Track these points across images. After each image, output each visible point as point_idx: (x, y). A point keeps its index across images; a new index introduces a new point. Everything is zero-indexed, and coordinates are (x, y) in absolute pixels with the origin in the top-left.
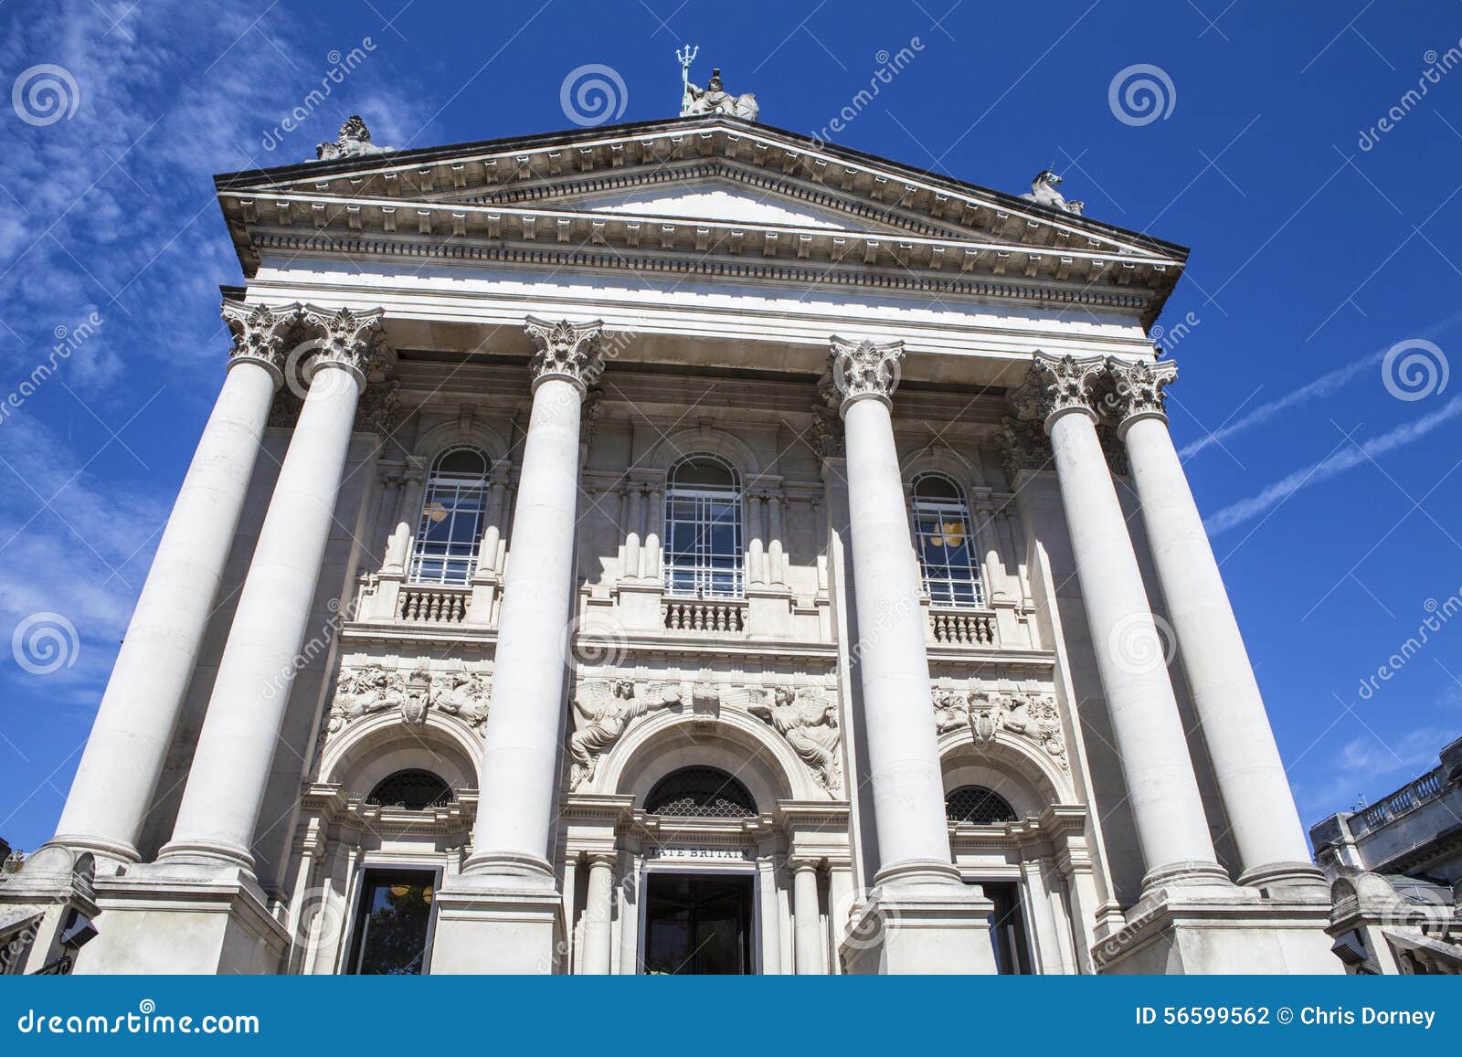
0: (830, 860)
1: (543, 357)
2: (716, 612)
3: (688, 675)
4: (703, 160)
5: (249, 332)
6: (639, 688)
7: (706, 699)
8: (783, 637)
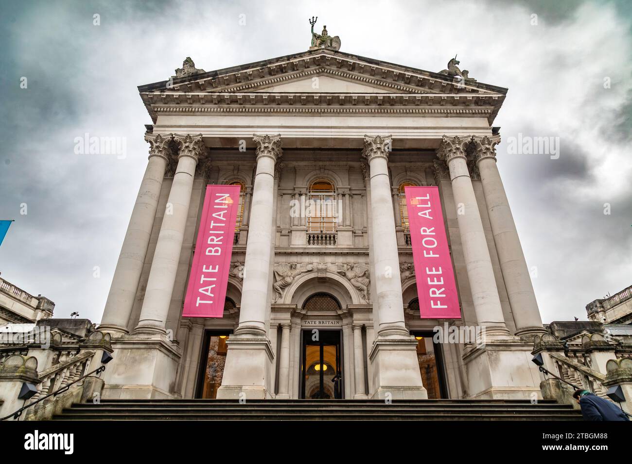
0: (366, 325)
1: (260, 148)
2: (326, 237)
3: (315, 260)
4: (317, 67)
5: (155, 145)
6: (298, 265)
7: (322, 269)
8: (350, 245)
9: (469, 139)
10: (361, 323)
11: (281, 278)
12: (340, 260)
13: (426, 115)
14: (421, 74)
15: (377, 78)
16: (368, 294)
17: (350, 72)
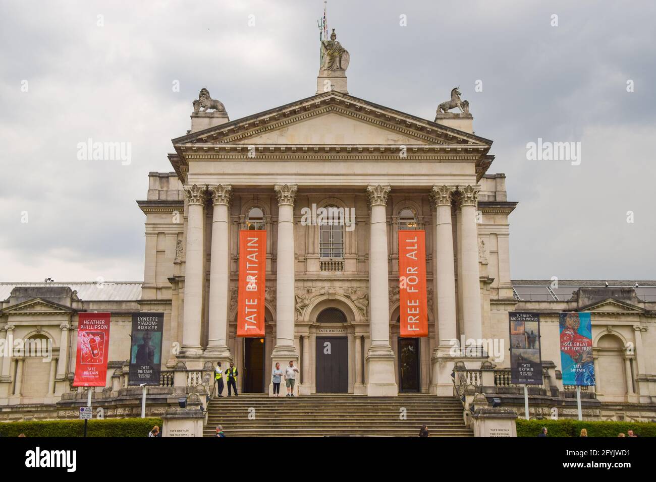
0: (364, 336)
1: (281, 197)
2: (335, 264)
3: (327, 285)
4: (327, 106)
5: (193, 194)
6: (314, 290)
7: (332, 293)
8: (354, 272)
9: (455, 189)
10: (361, 334)
11: (300, 300)
12: (346, 284)
13: (422, 161)
14: (419, 121)
15: (382, 120)
16: (367, 312)
17: (358, 112)
